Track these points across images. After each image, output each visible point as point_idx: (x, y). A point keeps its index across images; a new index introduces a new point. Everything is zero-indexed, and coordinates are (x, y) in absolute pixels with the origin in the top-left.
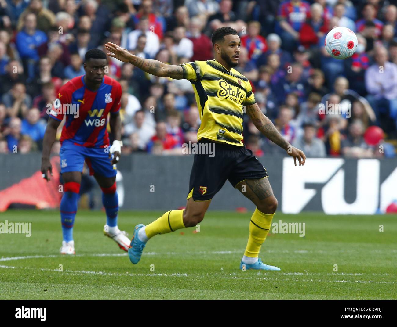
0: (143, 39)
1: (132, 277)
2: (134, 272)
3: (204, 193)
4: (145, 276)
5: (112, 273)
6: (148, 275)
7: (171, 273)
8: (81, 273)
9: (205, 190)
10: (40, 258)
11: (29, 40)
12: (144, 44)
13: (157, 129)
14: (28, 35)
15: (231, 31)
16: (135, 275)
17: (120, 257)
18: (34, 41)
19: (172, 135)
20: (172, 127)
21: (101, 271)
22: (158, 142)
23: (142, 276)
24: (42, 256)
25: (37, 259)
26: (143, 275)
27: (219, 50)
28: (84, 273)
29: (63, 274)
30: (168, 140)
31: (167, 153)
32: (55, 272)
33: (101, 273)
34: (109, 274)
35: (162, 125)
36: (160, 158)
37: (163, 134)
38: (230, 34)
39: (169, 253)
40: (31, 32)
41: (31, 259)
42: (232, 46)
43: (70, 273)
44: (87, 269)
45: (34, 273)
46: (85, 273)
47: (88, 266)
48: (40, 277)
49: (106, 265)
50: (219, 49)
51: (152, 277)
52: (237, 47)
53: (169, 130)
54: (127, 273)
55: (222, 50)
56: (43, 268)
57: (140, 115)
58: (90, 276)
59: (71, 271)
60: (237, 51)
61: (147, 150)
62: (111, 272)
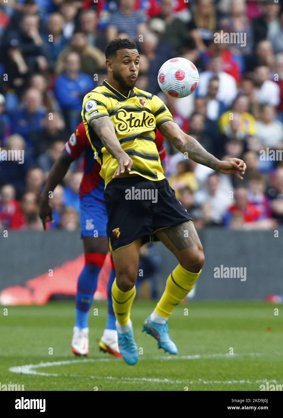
0: (215, 83)
1: (205, 385)
2: (209, 379)
3: (118, 235)
4: (222, 383)
5: (181, 380)
6: (226, 382)
7: (256, 379)
8: (141, 381)
9: (118, 231)
10: (89, 363)
11: (70, 85)
12: (217, 89)
13: (236, 197)
14: (69, 80)
15: (126, 45)
16: (210, 383)
17: (191, 361)
18: (78, 87)
19: (254, 204)
20: (255, 194)
21: (166, 378)
22: (237, 213)
23: (219, 384)
24: (92, 361)
25: (85, 364)
26: (220, 382)
27: (111, 68)
28: (145, 381)
29: (118, 383)
30: (250, 210)
31: (249, 226)
32: (108, 380)
33: (166, 380)
34: (177, 382)
35: (242, 192)
36: (241, 234)
37: (243, 202)
38: (125, 48)
39: (252, 354)
40: (74, 76)
41: (78, 364)
42: (127, 63)
43: (127, 381)
44: (148, 376)
45: (82, 382)
46: (147, 382)
47: (150, 372)
48: (89, 387)
49: (174, 370)
50: (111, 66)
51: (232, 385)
52: (134, 64)
53: (251, 197)
54: (200, 380)
55: (114, 68)
56: (93, 376)
57: (214, 179)
58: (152, 385)
59: (129, 379)
60: (132, 69)
61: (223, 223)
62: (179, 379)
